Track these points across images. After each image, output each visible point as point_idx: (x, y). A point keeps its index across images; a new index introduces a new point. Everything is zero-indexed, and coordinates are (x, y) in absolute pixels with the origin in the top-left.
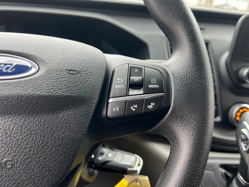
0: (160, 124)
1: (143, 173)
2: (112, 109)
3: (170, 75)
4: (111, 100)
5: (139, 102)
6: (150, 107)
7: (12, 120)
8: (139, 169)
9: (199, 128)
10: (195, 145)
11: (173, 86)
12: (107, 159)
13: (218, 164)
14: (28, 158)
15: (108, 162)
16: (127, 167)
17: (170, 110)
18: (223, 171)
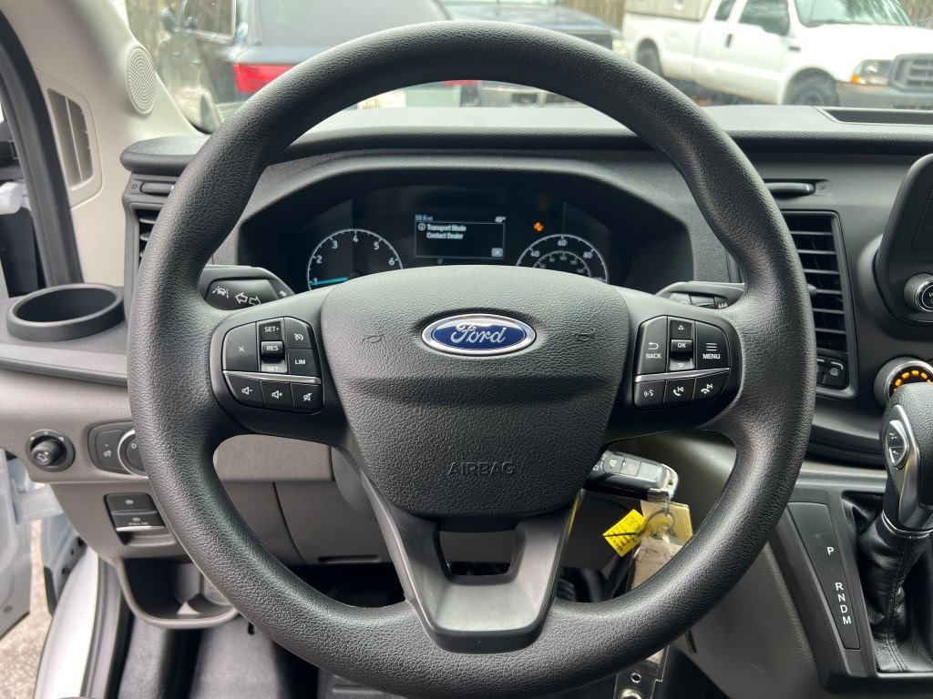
0: (719, 416)
1: (679, 497)
2: (642, 394)
3: (740, 336)
4: (639, 379)
5: (687, 383)
6: (705, 391)
7: (510, 411)
8: (671, 491)
9: (785, 425)
10: (778, 452)
11: (743, 356)
12: (608, 471)
13: (841, 490)
14: (532, 462)
15: (610, 475)
16: (649, 486)
17: (738, 396)
18: (850, 505)
